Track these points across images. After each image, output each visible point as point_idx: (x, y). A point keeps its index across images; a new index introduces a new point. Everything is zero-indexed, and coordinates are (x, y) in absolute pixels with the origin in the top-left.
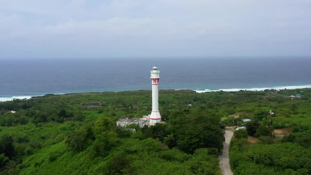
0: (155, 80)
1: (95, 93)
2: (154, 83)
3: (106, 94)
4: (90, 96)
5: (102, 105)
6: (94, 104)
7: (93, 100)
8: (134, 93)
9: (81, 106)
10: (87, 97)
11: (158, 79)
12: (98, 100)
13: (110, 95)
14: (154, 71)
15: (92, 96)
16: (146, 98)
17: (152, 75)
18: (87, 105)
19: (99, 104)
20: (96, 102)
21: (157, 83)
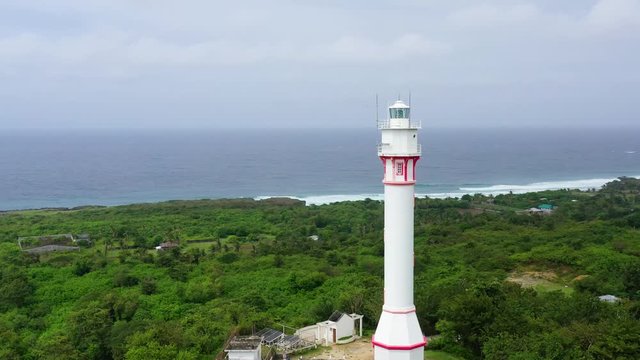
0: (402, 161)
1: (55, 209)
2: (401, 179)
3: (86, 213)
4: (44, 217)
5: (80, 244)
6: (57, 242)
7: (53, 228)
8: (157, 209)
9: (20, 248)
10: (35, 222)
11: (415, 159)
12: (68, 230)
13: (96, 214)
14: (396, 123)
15: (49, 217)
16: (195, 221)
17: (386, 138)
18: (38, 245)
19: (69, 240)
20: (59, 235)
21: (410, 179)
